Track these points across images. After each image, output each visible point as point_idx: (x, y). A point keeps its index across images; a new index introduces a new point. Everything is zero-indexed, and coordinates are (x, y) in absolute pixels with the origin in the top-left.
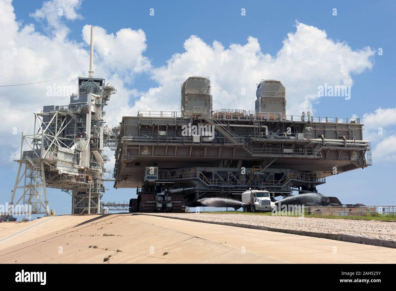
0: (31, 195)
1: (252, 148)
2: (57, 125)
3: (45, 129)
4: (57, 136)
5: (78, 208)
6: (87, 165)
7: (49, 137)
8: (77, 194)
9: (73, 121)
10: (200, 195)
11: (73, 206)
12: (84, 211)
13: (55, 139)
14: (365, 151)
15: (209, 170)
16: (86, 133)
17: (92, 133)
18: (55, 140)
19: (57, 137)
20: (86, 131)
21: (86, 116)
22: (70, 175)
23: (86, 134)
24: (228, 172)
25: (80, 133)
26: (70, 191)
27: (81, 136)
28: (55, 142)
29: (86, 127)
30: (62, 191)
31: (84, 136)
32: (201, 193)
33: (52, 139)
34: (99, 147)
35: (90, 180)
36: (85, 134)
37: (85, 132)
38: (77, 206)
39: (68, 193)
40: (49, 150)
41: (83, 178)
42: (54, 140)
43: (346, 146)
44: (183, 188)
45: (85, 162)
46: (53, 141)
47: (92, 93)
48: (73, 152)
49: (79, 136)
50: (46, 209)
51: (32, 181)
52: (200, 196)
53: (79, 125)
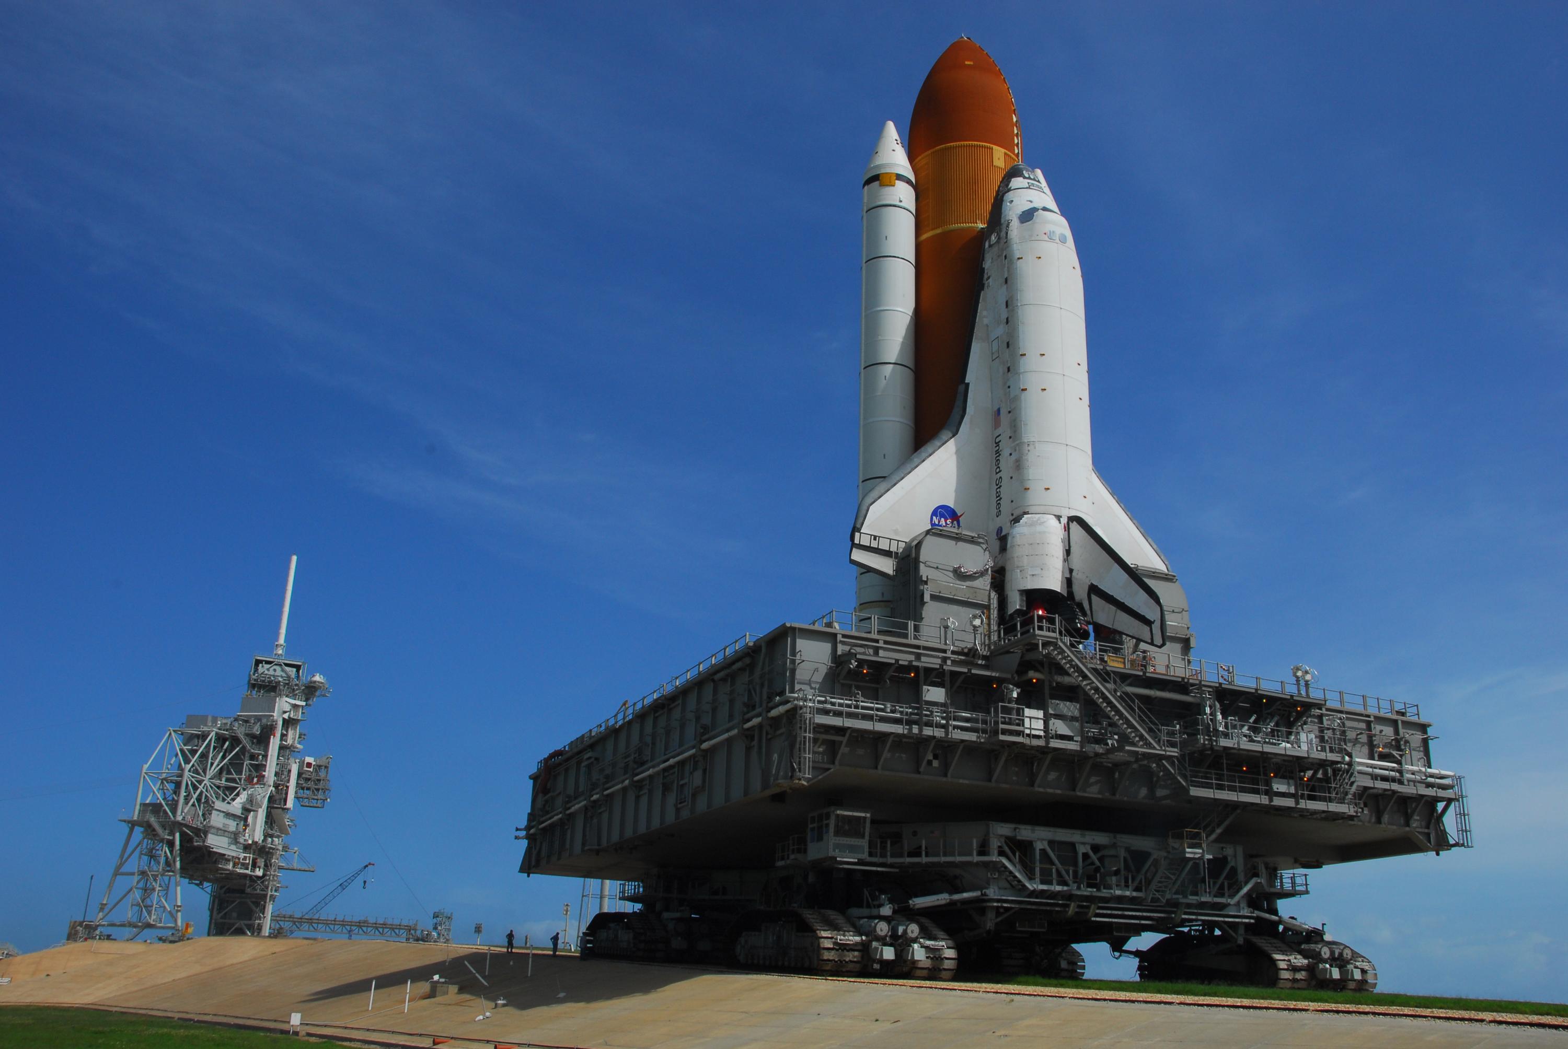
0: (146, 890)
1: (1189, 768)
2: (211, 756)
3: (189, 764)
4: (209, 777)
5: (224, 921)
6: (258, 837)
7: (193, 777)
8: (225, 893)
9: (243, 749)
10: (997, 917)
11: (214, 917)
12: (235, 927)
13: (204, 782)
14: (1449, 801)
15: (1026, 833)
16: (266, 774)
17: (277, 774)
18: (205, 784)
19: (210, 779)
20: (265, 771)
21: (269, 742)
22: (229, 856)
23: (266, 776)
24: (1077, 845)
25: (254, 774)
26: (206, 884)
27: (255, 780)
28: (205, 788)
29: (266, 762)
30: (189, 883)
31: (261, 778)
32: (1002, 910)
33: (200, 782)
34: (285, 804)
35: (259, 867)
36: (264, 776)
37: (264, 773)
38: (222, 918)
39: (203, 889)
40: (193, 805)
41: (247, 862)
42: (203, 785)
43: (1406, 783)
44: (951, 893)
45: (257, 831)
46: (201, 787)
47: (287, 696)
48: (238, 812)
49: (249, 780)
50: (176, 921)
51: (150, 863)
52: (999, 919)
53: (253, 757)
